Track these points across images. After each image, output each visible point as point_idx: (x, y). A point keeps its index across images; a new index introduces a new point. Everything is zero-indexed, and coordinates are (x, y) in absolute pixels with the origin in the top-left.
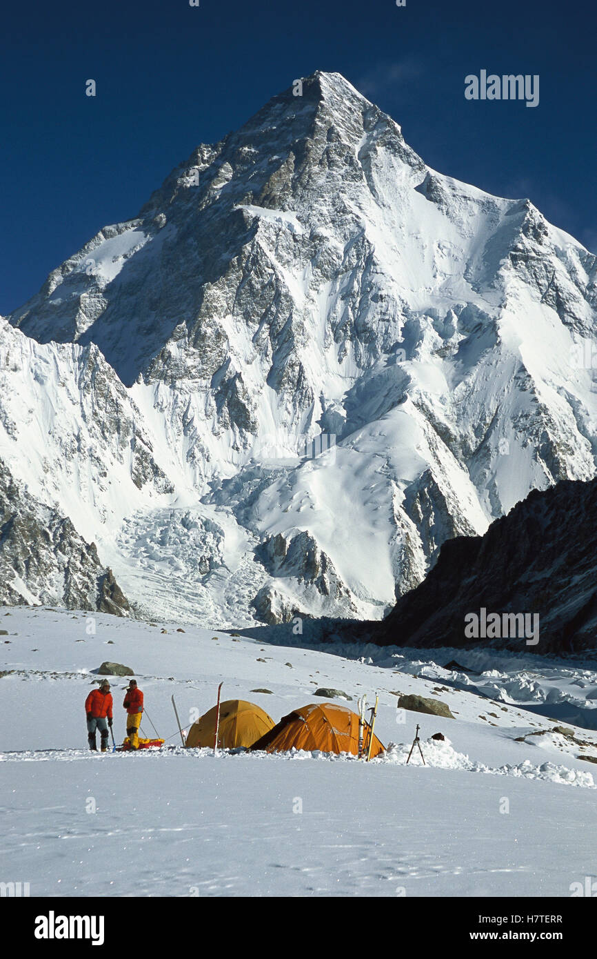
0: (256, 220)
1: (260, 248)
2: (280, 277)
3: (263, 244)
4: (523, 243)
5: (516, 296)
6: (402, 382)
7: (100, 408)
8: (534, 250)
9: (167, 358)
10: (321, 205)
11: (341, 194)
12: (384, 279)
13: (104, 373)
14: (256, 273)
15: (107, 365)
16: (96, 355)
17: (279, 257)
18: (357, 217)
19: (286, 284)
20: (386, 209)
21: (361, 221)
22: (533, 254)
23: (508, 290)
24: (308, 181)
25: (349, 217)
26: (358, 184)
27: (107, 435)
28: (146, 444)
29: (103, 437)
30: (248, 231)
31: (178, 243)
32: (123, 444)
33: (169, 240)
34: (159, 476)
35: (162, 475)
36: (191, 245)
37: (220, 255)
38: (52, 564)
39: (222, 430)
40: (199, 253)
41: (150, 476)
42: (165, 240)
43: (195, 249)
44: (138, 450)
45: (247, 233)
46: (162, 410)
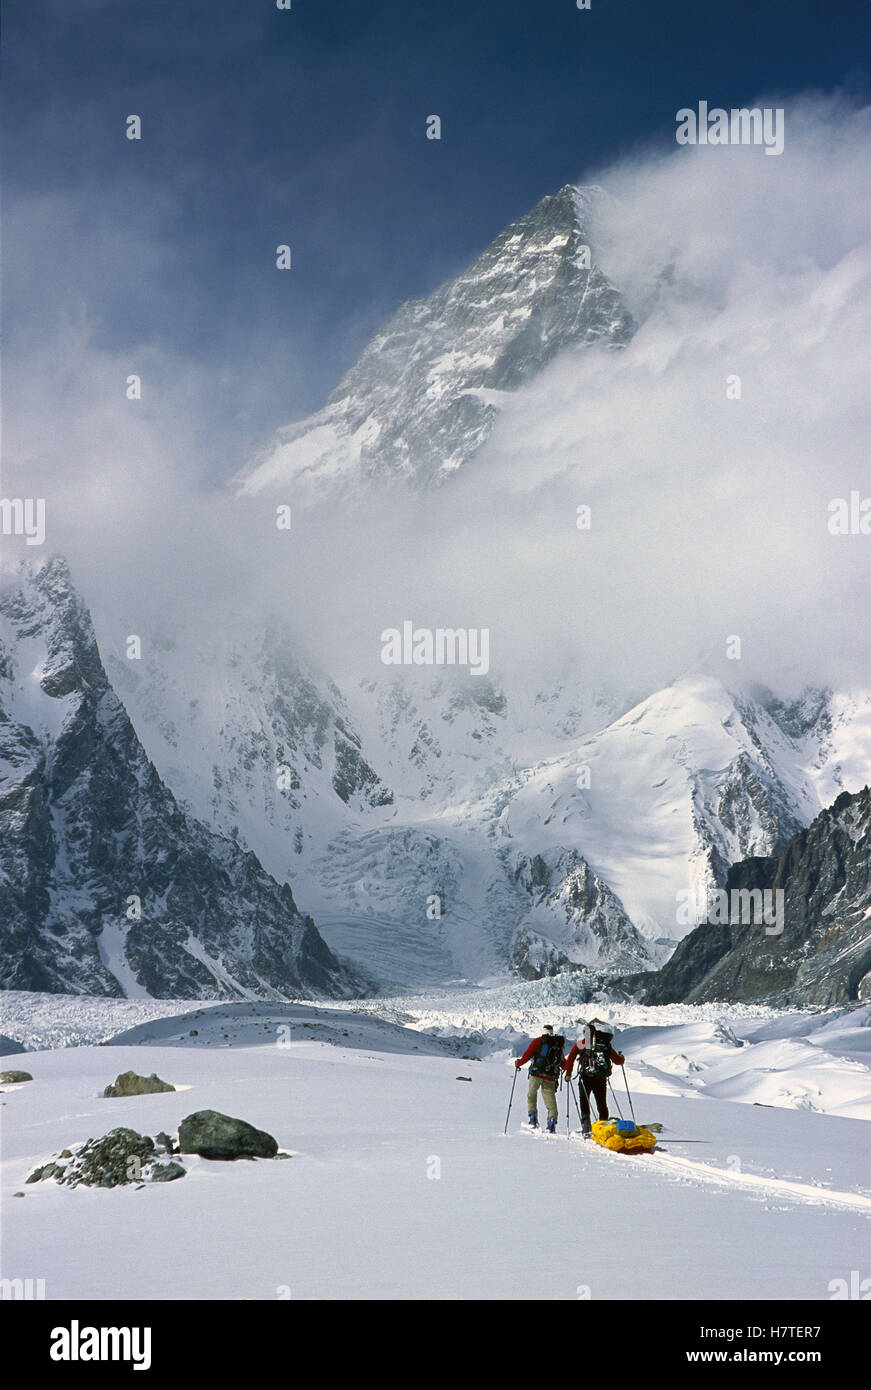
0: (490, 409)
27: (297, 729)
28: (351, 738)
29: (292, 733)
30: (478, 425)
31: (381, 447)
32: (320, 740)
33: (368, 443)
34: (371, 781)
35: (375, 780)
36: (400, 449)
37: (441, 462)
38: (235, 916)
39: (455, 711)
40: (411, 461)
41: (359, 782)
42: (363, 442)
43: (405, 456)
44: (340, 747)
45: (478, 429)
46: (371, 689)
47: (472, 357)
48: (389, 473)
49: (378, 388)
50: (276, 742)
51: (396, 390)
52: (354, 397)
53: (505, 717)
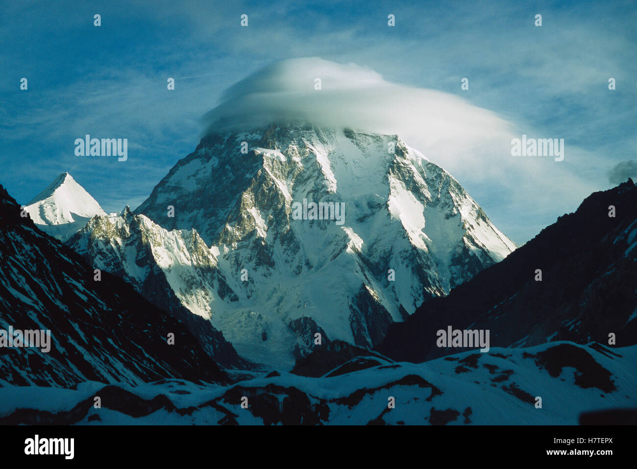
0: (262, 155)
1: (266, 171)
2: (277, 186)
3: (267, 169)
4: (396, 159)
5: (395, 188)
6: (344, 237)
7: (201, 262)
8: (402, 163)
9: (226, 232)
10: (293, 145)
11: (302, 138)
12: (328, 182)
13: (201, 243)
14: (265, 184)
15: (200, 239)
16: (196, 235)
17: (275, 175)
18: (312, 150)
19: (281, 189)
20: (325, 144)
21: (314, 152)
22: (402, 165)
23: (391, 185)
24: (285, 133)
25: (308, 150)
26: (310, 132)
27: (205, 274)
28: (223, 277)
29: (204, 275)
30: (258, 162)
31: (220, 168)
32: (213, 278)
33: (215, 166)
34: (231, 293)
35: (232, 292)
36: (228, 169)
37: (245, 175)
38: (206, 342)
39: (257, 267)
40: (233, 174)
41: (227, 293)
42: (212, 166)
43: (230, 172)
44: (219, 280)
45: (258, 163)
46: (227, 259)
47: (252, 135)
48: (224, 178)
49: (216, 145)
50: (198, 278)
51: (223, 146)
52: (207, 148)
53: (275, 269)
